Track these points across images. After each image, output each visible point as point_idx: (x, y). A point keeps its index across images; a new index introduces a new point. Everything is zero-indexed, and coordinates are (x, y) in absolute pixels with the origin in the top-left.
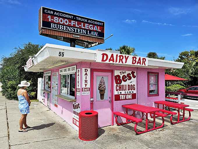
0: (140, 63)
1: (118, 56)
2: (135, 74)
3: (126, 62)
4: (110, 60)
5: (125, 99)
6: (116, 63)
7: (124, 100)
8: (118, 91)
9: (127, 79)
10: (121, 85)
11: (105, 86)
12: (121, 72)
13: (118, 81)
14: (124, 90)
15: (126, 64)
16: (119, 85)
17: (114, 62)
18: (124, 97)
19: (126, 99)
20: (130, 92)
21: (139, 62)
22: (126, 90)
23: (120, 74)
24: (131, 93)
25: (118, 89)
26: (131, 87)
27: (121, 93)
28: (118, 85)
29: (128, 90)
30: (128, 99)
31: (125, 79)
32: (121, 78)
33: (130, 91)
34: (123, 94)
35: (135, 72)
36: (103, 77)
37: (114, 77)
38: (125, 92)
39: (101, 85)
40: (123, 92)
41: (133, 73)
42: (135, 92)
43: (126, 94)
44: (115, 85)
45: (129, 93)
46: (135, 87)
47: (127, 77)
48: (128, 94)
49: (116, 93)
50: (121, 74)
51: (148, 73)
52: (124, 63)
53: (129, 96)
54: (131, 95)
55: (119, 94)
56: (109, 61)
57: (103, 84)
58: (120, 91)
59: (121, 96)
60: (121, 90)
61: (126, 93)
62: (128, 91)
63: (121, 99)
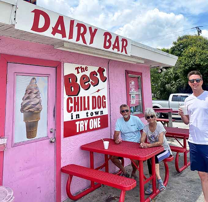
0: (118, 48)
1: (75, 24)
2: (105, 74)
3: (91, 42)
4: (55, 31)
5: (86, 129)
6: (71, 40)
7: (85, 131)
8: (73, 112)
9: (90, 83)
10: (78, 98)
11: (39, 103)
12: (77, 68)
13: (73, 88)
14: (85, 109)
15: (91, 45)
16: (75, 98)
17: (64, 36)
18: (84, 125)
19: (89, 130)
20: (97, 113)
21: (116, 45)
22: (89, 109)
23: (75, 72)
24: (99, 114)
25: (72, 107)
26: (99, 102)
27: (78, 116)
28: (73, 97)
29: (93, 108)
30: (93, 130)
31: (86, 84)
32: (78, 82)
33: (97, 110)
34: (83, 120)
35: (105, 70)
36: (34, 79)
37: (62, 79)
38: (87, 113)
39: (28, 98)
40: (83, 114)
41: (101, 71)
42: (106, 112)
43: (89, 119)
44: (65, 97)
45: (94, 115)
46: (106, 101)
47: (91, 80)
48: (93, 118)
49: (66, 117)
50: (78, 73)
51: (127, 72)
52: (88, 44)
53: (95, 123)
54: (99, 119)
55: (74, 118)
56: (54, 33)
57: (34, 96)
58: (77, 113)
59: (77, 123)
60: (78, 110)
61: (90, 116)
62: (94, 111)
63: (78, 131)
